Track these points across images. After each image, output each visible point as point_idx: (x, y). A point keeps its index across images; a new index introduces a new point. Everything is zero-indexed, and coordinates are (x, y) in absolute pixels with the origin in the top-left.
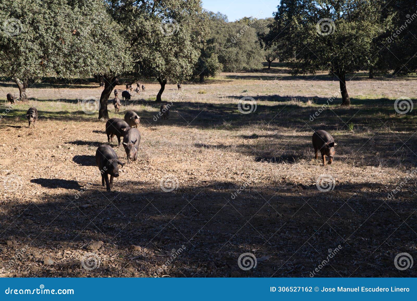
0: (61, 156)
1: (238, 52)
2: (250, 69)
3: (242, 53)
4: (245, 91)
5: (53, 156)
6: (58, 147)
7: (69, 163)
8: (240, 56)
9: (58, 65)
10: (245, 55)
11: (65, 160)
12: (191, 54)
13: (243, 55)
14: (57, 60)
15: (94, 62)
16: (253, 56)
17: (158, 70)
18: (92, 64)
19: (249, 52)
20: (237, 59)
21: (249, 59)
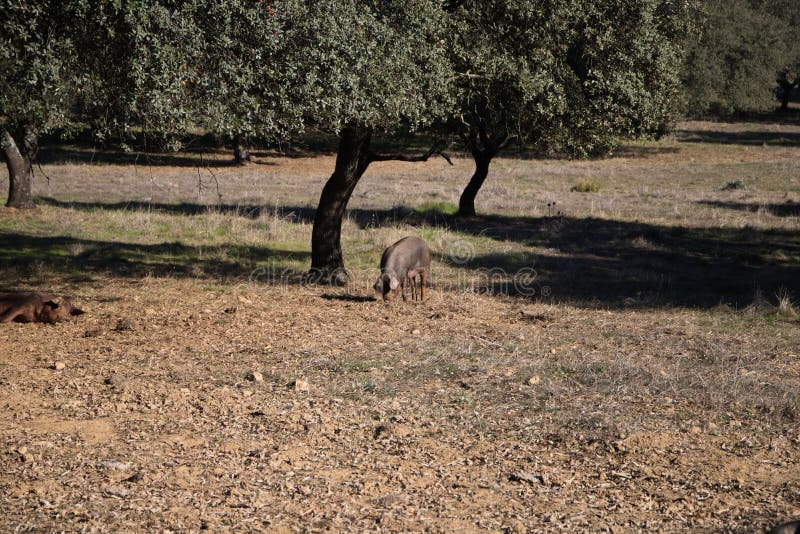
0: (284, 412)
1: (693, 54)
2: (732, 110)
3: (709, 55)
4: (733, 186)
5: (257, 414)
6: (252, 378)
7: (320, 440)
8: (701, 63)
9: (242, 90)
10: (717, 63)
11: (301, 427)
12: (655, 57)
13: (713, 63)
14: (240, 74)
15: (353, 80)
16: (746, 67)
17: (542, 111)
18: (347, 91)
19: (733, 54)
20: (692, 77)
21: (731, 77)
